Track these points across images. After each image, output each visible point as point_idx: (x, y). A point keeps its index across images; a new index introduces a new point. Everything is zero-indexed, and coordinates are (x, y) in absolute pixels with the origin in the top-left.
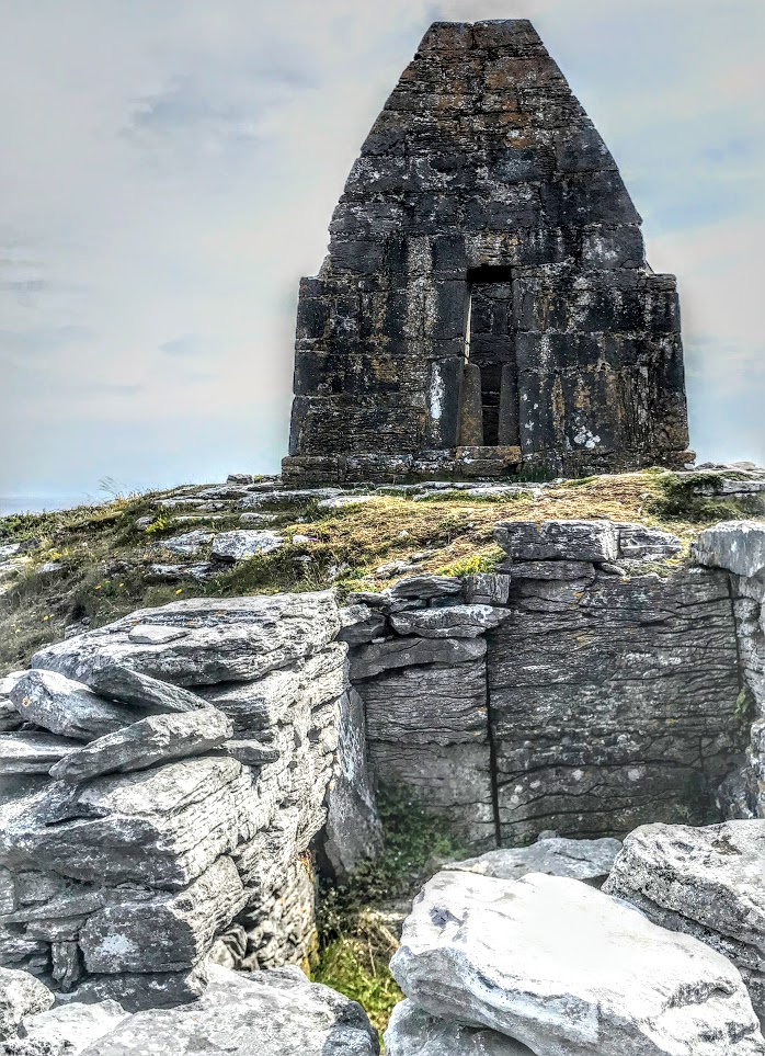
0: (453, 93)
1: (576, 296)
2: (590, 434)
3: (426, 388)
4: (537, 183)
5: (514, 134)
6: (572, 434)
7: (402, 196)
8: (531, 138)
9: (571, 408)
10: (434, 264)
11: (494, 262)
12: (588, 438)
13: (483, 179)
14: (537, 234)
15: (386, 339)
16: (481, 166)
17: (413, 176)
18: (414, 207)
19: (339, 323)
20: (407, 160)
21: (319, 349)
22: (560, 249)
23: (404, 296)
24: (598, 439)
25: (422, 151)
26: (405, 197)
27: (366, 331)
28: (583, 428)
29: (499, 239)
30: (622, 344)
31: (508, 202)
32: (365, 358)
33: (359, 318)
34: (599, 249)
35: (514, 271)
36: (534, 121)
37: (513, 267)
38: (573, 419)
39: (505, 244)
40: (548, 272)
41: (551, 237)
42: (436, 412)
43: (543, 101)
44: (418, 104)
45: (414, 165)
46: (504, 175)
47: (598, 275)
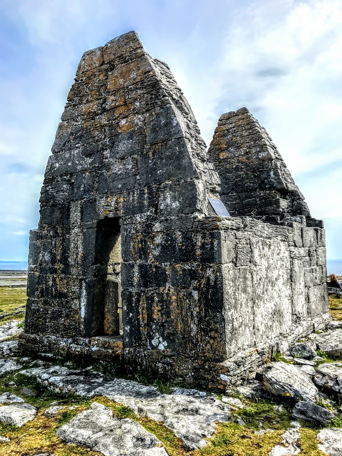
0: (91, 101)
1: (154, 236)
2: (161, 339)
3: (79, 298)
4: (136, 156)
5: (123, 122)
6: (151, 338)
7: (68, 177)
8: (132, 122)
9: (150, 319)
10: (81, 219)
11: (111, 215)
12: (160, 342)
13: (107, 158)
14: (134, 193)
15: (62, 266)
16: (106, 149)
17: (73, 163)
18: (73, 183)
19: (43, 256)
20: (70, 153)
21: (36, 271)
22: (146, 203)
23: (69, 239)
24: (165, 344)
25: (77, 145)
26: (70, 177)
27: (53, 261)
28: (157, 334)
29: (114, 199)
30: (181, 272)
31: (119, 173)
32: (53, 277)
33: (51, 252)
34: (168, 201)
35: (121, 220)
36: (134, 109)
37: (120, 217)
38: (151, 327)
39: (117, 202)
40: (139, 219)
41: (142, 194)
42: (83, 313)
43: (139, 92)
44: (74, 114)
45: (74, 155)
46: (118, 153)
47: (167, 220)
